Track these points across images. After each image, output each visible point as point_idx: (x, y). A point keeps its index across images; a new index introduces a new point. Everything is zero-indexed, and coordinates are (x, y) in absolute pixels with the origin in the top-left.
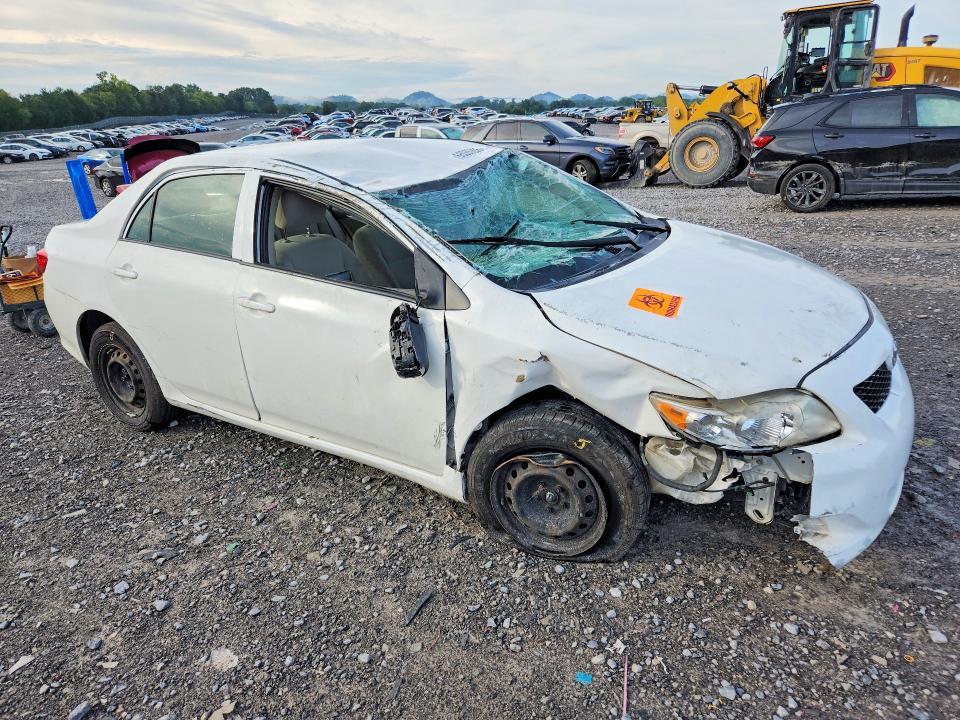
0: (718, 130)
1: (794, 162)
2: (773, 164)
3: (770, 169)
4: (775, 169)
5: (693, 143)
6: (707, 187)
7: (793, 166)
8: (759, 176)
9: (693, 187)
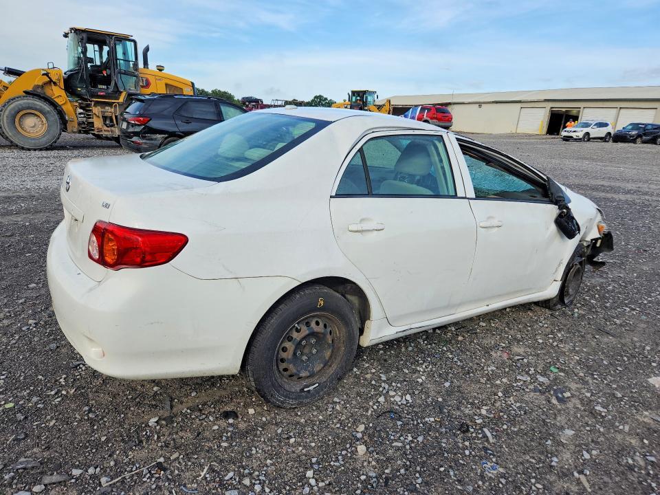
0: (42, 105)
1: (166, 136)
2: (154, 136)
3: (152, 139)
4: (156, 139)
5: (21, 113)
6: (41, 150)
7: (166, 138)
8: (145, 143)
9: (29, 150)
